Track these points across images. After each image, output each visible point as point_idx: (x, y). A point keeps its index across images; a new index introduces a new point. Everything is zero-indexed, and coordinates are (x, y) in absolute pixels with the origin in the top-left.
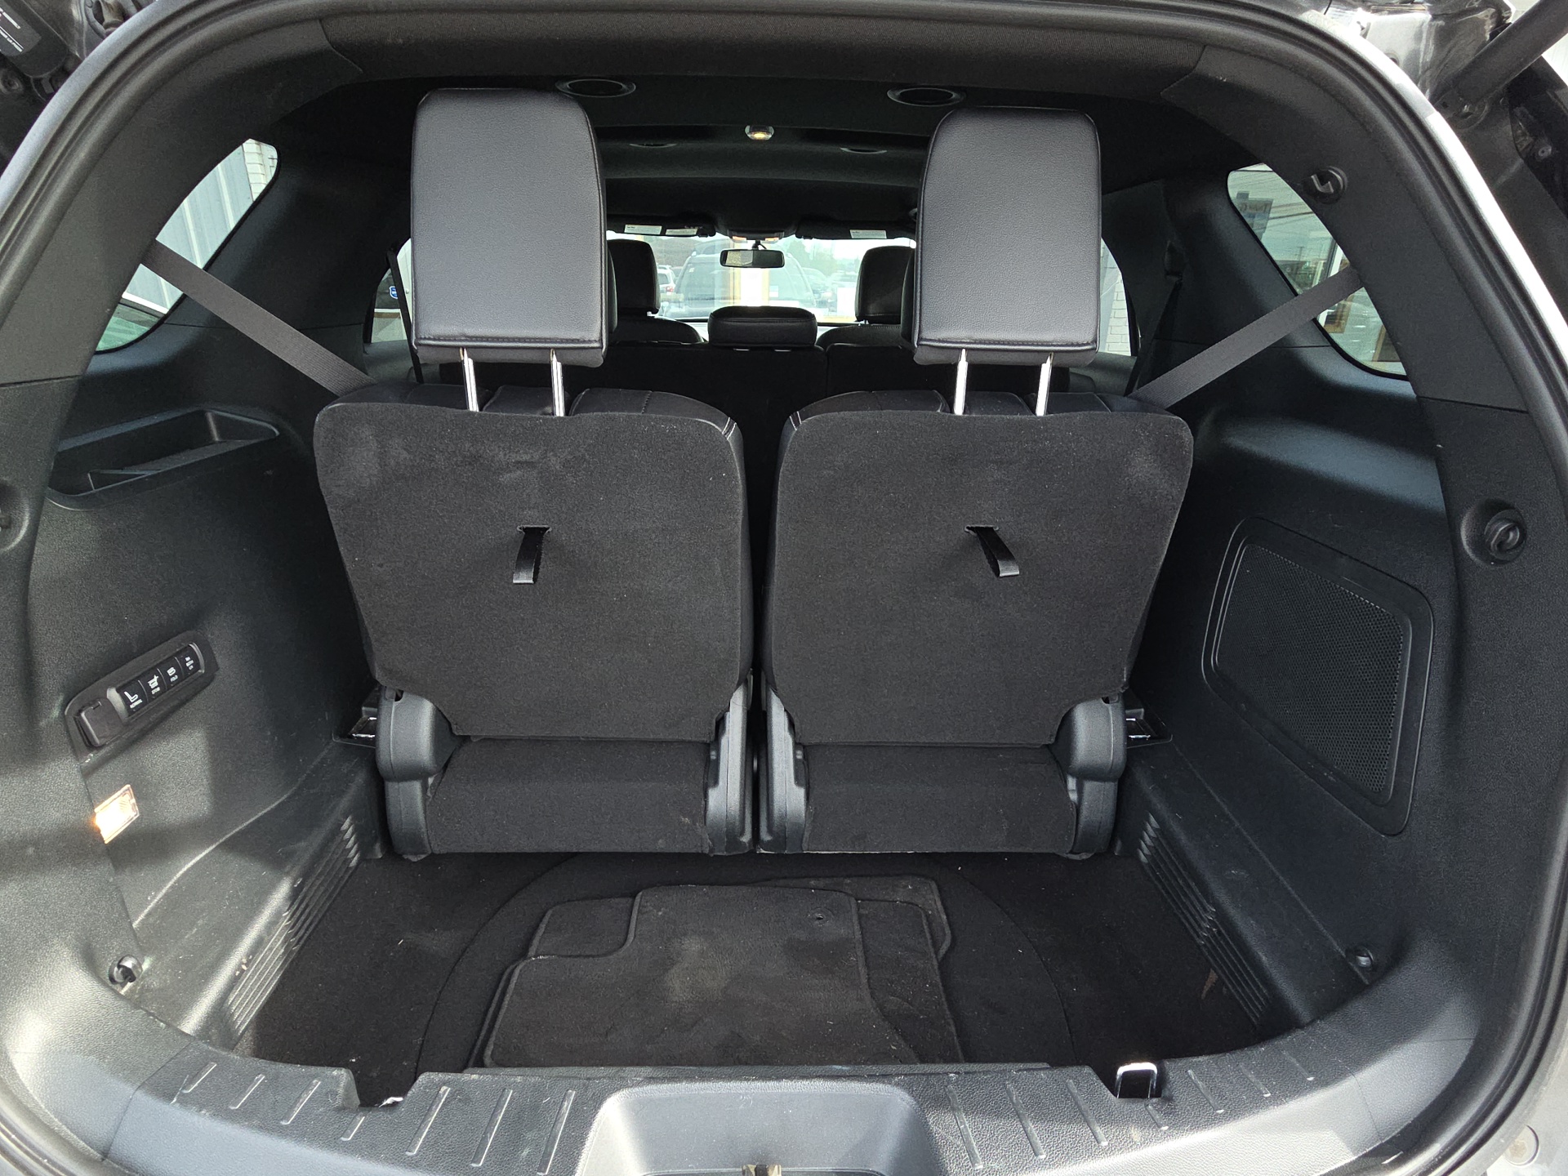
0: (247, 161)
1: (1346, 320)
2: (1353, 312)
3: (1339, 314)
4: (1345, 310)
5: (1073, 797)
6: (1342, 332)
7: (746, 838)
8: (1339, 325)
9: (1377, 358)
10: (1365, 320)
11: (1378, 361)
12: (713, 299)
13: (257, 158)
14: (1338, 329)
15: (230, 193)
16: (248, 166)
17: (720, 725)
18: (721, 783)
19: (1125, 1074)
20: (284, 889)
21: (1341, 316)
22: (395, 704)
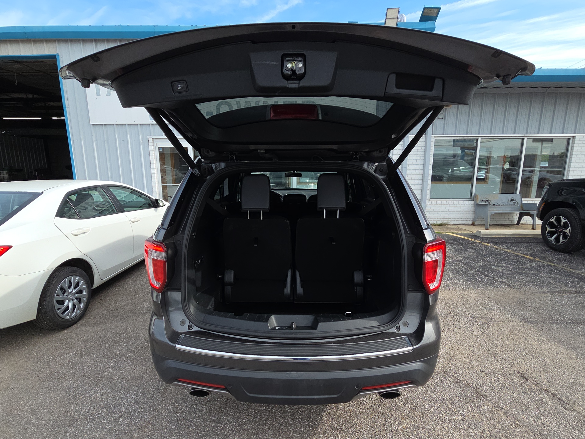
0: (149, 145)
1: (488, 180)
2: (490, 177)
3: (486, 178)
4: (488, 177)
5: (355, 290)
6: (487, 184)
7: (292, 299)
8: (486, 181)
9: (500, 192)
10: (494, 180)
11: (501, 193)
12: (282, 177)
13: (152, 144)
14: (486, 183)
15: (143, 153)
16: (149, 146)
17: (287, 276)
18: (287, 287)
19: (347, 313)
20: (213, 299)
21: (486, 179)
22: (227, 271)
